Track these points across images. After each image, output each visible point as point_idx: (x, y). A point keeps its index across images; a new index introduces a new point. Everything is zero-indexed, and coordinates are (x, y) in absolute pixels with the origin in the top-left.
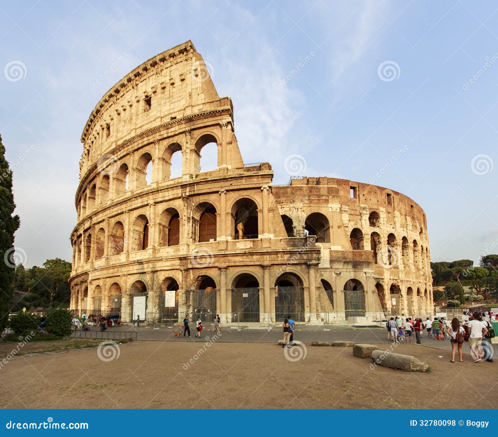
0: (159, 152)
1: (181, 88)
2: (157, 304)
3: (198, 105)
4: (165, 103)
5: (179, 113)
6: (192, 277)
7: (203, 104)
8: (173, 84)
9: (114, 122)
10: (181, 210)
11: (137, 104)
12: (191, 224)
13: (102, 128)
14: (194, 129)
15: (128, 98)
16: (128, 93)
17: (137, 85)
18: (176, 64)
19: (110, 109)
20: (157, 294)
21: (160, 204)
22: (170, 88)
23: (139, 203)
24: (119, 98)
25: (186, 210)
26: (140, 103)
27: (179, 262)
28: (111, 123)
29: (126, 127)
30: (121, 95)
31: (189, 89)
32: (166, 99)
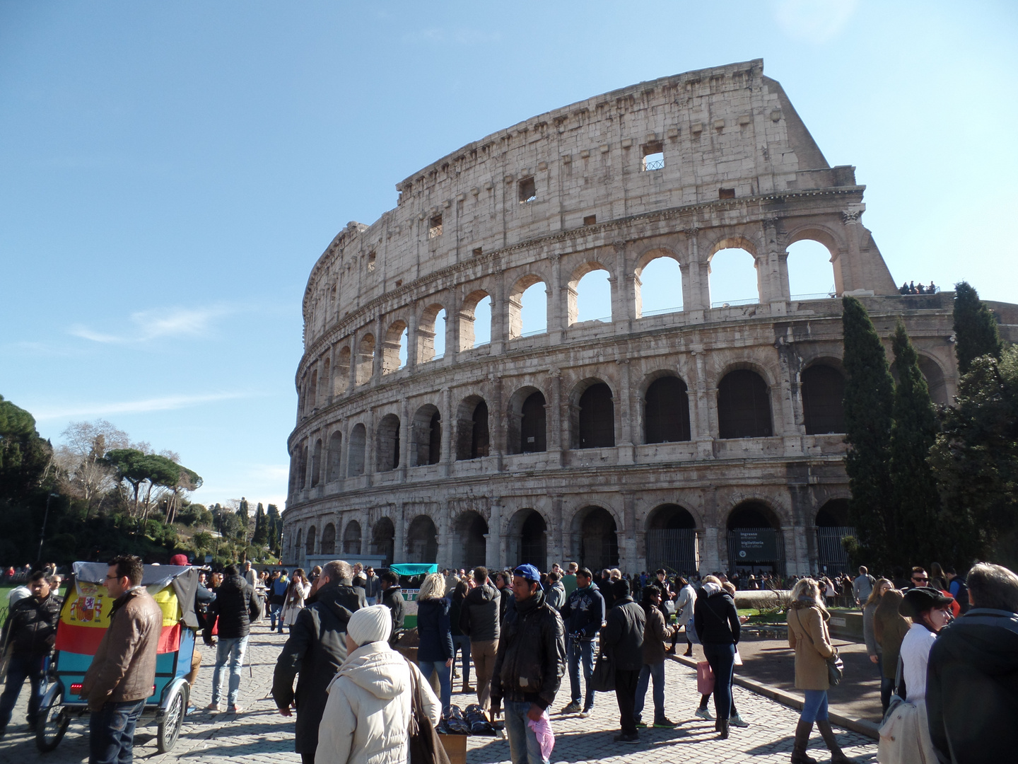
0: (698, 251)
1: (740, 138)
2: (726, 553)
3: (785, 174)
4: (703, 160)
5: (742, 182)
6: (814, 501)
7: (796, 173)
8: (720, 129)
9: (552, 175)
10: (773, 369)
11: (624, 152)
12: (799, 397)
13: (508, 181)
14: (785, 218)
15: (591, 135)
16: (592, 127)
17: (621, 116)
18: (723, 92)
19: (533, 147)
20: (723, 533)
21: (717, 352)
22: (712, 134)
23: (663, 347)
24: (563, 132)
25: (787, 370)
26: (632, 150)
27: (784, 470)
28: (540, 177)
29: (589, 191)
30: (570, 127)
31: (761, 143)
32: (704, 153)
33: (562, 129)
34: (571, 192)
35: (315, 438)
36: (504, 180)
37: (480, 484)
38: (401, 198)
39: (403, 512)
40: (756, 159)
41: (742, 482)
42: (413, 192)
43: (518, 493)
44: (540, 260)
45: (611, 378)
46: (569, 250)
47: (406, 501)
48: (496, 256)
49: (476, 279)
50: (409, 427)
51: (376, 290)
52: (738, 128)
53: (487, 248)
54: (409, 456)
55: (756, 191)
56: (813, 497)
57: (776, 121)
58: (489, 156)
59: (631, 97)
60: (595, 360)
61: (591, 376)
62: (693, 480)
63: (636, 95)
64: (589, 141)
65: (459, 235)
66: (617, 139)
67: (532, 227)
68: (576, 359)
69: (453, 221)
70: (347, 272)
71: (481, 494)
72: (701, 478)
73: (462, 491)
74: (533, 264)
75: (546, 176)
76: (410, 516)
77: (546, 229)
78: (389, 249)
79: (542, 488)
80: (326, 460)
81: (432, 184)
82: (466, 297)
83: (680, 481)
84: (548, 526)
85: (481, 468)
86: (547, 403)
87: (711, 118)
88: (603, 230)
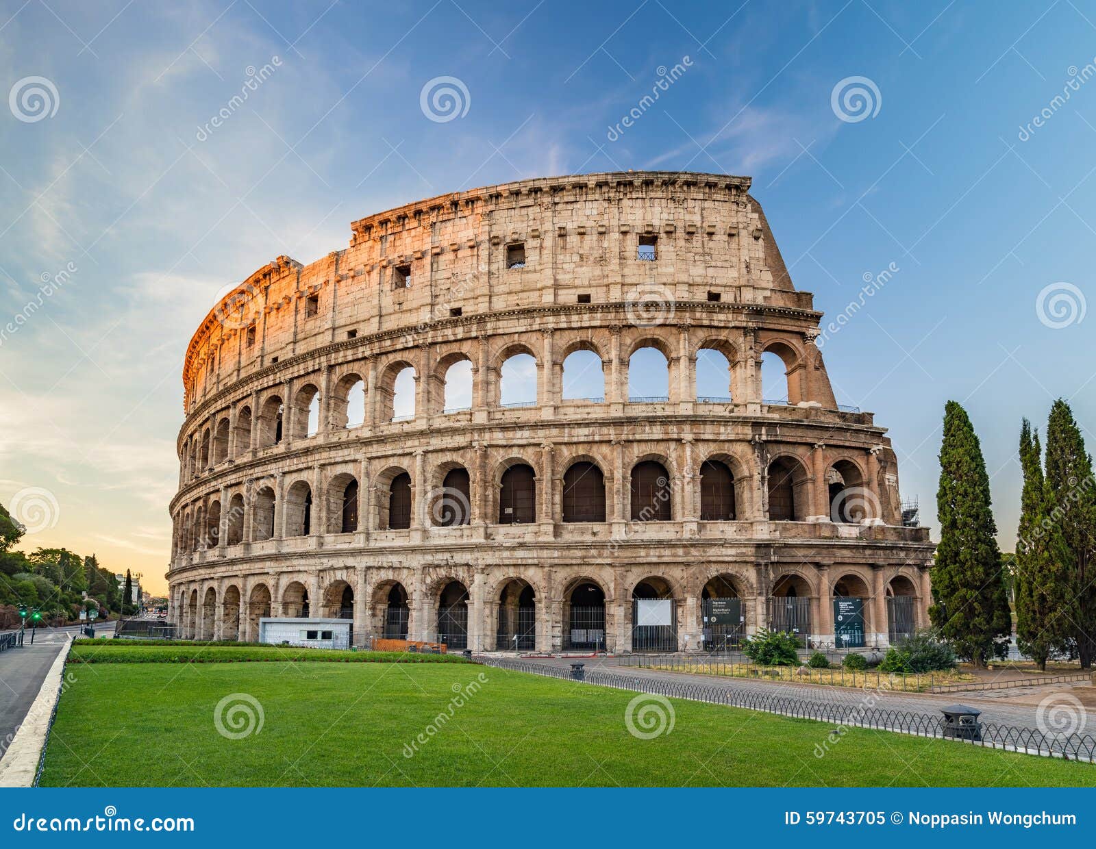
1: (727, 247)
2: (701, 619)
3: (763, 289)
4: (695, 261)
5: (727, 289)
6: (772, 576)
7: (771, 290)
8: (711, 234)
9: (544, 245)
10: (747, 462)
11: (621, 236)
12: (766, 489)
13: (495, 242)
14: (763, 329)
15: (588, 212)
16: (589, 205)
17: (620, 200)
18: (714, 200)
19: (524, 211)
20: (700, 602)
21: (702, 443)
22: (703, 237)
23: (657, 432)
24: (558, 203)
25: (759, 463)
26: (629, 236)
27: (753, 550)
28: (530, 244)
29: (584, 268)
30: (566, 199)
31: (745, 256)
32: (696, 254)
33: (557, 200)
34: (565, 266)
35: (231, 492)
36: (490, 240)
37: (463, 551)
38: (355, 239)
39: (365, 576)
40: (739, 269)
41: (721, 559)
42: (373, 235)
43: (507, 562)
44: (530, 331)
45: (604, 458)
46: (564, 325)
47: (369, 564)
48: (481, 319)
49: (456, 341)
50: (371, 489)
51: (319, 338)
52: (726, 238)
53: (468, 309)
54: (371, 520)
55: (738, 299)
56: (771, 573)
57: (757, 238)
58: (472, 211)
59: (631, 183)
60: (590, 439)
61: (584, 453)
62: (679, 556)
63: (637, 183)
64: (585, 218)
65: (433, 290)
66: (614, 222)
67: (521, 295)
68: (571, 436)
69: (426, 275)
70: (274, 312)
71: (463, 562)
72: (686, 554)
73: (440, 558)
74: (523, 334)
75: (539, 245)
76: (374, 580)
77: (537, 300)
78: (339, 293)
79: (534, 558)
80: (252, 516)
81: (400, 229)
82: (442, 359)
83: (668, 556)
84: (537, 594)
85: (462, 536)
86: (538, 477)
87: (703, 222)
88: (600, 310)
